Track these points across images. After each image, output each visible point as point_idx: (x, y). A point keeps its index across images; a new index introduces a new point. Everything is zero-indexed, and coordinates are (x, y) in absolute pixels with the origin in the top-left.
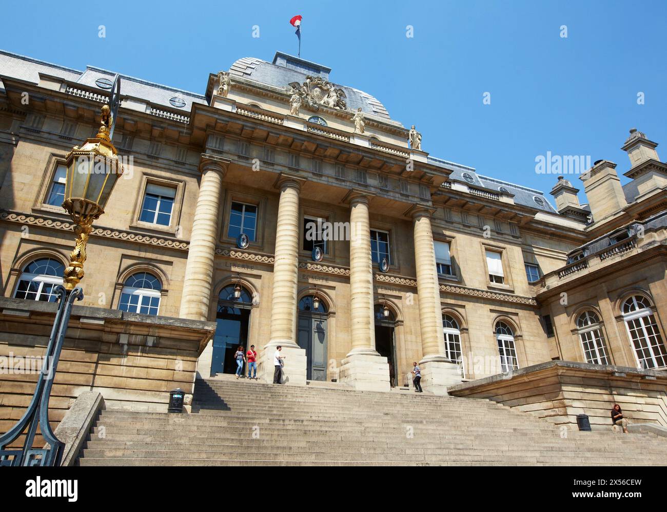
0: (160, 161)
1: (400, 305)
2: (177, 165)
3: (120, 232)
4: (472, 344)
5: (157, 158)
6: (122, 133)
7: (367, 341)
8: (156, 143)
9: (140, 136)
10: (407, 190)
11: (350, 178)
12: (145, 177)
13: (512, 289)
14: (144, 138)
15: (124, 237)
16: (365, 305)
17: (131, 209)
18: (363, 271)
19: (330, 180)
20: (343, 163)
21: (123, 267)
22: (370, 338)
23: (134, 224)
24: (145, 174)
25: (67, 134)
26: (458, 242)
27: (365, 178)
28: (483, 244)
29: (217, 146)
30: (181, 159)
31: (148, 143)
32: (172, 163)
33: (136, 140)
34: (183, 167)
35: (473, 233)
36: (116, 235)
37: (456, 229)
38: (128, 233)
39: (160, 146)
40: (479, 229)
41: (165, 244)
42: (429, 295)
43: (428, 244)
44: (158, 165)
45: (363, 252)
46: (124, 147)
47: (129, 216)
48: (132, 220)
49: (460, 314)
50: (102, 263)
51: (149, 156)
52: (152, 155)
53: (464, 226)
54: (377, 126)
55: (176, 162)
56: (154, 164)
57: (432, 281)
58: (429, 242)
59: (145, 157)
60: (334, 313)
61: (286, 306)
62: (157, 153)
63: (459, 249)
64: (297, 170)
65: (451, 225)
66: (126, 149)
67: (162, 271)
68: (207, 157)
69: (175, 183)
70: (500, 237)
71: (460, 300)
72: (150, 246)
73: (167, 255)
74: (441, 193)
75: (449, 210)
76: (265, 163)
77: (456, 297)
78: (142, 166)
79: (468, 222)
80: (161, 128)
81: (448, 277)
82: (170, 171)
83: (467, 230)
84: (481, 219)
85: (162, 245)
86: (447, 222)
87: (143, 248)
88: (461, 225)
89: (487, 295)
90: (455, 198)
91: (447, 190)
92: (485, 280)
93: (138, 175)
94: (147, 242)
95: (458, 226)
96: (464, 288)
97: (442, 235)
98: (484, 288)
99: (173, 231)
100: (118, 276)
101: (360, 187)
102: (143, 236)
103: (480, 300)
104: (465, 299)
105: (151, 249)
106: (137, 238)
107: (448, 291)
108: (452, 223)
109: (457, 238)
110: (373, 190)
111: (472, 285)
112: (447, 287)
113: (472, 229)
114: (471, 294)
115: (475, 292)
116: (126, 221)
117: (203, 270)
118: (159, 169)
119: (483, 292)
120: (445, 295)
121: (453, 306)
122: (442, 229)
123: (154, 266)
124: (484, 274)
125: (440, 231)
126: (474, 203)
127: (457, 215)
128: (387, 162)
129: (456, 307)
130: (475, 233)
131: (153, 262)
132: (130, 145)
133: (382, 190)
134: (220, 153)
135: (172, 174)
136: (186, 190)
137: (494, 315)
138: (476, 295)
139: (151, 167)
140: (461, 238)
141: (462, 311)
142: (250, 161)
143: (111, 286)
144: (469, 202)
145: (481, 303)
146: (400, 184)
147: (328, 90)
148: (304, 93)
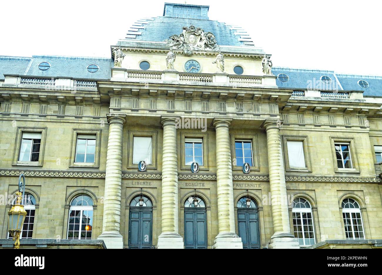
0: (84, 119)
1: (260, 196)
2: (95, 120)
3: (64, 172)
4: (320, 219)
5: (81, 118)
6: (57, 104)
7: (227, 227)
8: (80, 107)
9: (69, 104)
10: (258, 110)
11: (212, 110)
12: (75, 131)
13: (358, 172)
14: (71, 105)
15: (66, 175)
16: (225, 202)
17: (69, 156)
18: (223, 178)
19: (198, 114)
20: (207, 99)
21: (68, 194)
22: (229, 226)
23: (72, 165)
24: (75, 130)
25: (25, 112)
26: (310, 140)
27: (225, 108)
28: (332, 138)
29: (117, 105)
30: (97, 115)
31: (74, 107)
32: (92, 119)
33: (67, 107)
34: (99, 120)
35: (323, 130)
36: (61, 174)
37: (308, 130)
38: (69, 172)
39: (82, 108)
40: (329, 127)
41: (92, 176)
42: (276, 189)
43: (275, 150)
44: (83, 122)
45: (224, 165)
46: (60, 114)
47: (68, 161)
48: (70, 162)
49: (311, 197)
50: (56, 194)
51: (76, 117)
52: (78, 116)
53: (316, 126)
54: (240, 56)
55: (94, 118)
56: (80, 122)
57: (278, 178)
58: (276, 149)
59: (74, 118)
60: (210, 207)
61: (170, 210)
62: (81, 114)
63: (310, 145)
64: (173, 112)
65: (303, 127)
66: (61, 115)
67: (92, 193)
68: (110, 115)
69: (94, 132)
70: (349, 130)
71: (311, 186)
72: (83, 178)
73: (94, 183)
74: (291, 104)
75: (302, 115)
76: (150, 111)
77: (307, 184)
78: (72, 124)
79: (319, 122)
80: (81, 97)
81: (300, 170)
82: (90, 125)
83: (318, 129)
84: (331, 117)
85: (90, 177)
86: (300, 125)
87: (79, 180)
88: (312, 126)
89: (333, 179)
90: (304, 106)
91: (297, 101)
92: (333, 168)
93: (70, 131)
94: (81, 176)
95: (310, 127)
96: (314, 177)
97: (296, 136)
98: (332, 174)
99: (96, 166)
100: (66, 200)
101: (221, 115)
102: (78, 173)
103: (328, 184)
104: (314, 184)
105: (84, 180)
106: (74, 175)
107: (300, 180)
108: (304, 125)
109: (309, 137)
110: (231, 115)
111: (321, 173)
112: (299, 178)
113: (322, 127)
114: (320, 181)
115: (323, 179)
116: (66, 164)
117: (114, 193)
118: (84, 125)
119: (330, 178)
120: (297, 184)
121: (304, 191)
122: (296, 131)
123: (87, 191)
124: (332, 162)
125: (295, 133)
126: (321, 107)
127: (309, 118)
128: (239, 93)
129: (307, 192)
130: (325, 130)
131: (86, 188)
132: (64, 112)
133: (238, 114)
134: (119, 110)
135: (92, 126)
136: (102, 136)
137: (341, 194)
138: (324, 181)
139: (78, 124)
140: (313, 136)
141: (312, 194)
142: (140, 112)
143: (62, 207)
144: (317, 107)
145: (329, 186)
146: (253, 106)
147: (200, 35)
148: (181, 42)
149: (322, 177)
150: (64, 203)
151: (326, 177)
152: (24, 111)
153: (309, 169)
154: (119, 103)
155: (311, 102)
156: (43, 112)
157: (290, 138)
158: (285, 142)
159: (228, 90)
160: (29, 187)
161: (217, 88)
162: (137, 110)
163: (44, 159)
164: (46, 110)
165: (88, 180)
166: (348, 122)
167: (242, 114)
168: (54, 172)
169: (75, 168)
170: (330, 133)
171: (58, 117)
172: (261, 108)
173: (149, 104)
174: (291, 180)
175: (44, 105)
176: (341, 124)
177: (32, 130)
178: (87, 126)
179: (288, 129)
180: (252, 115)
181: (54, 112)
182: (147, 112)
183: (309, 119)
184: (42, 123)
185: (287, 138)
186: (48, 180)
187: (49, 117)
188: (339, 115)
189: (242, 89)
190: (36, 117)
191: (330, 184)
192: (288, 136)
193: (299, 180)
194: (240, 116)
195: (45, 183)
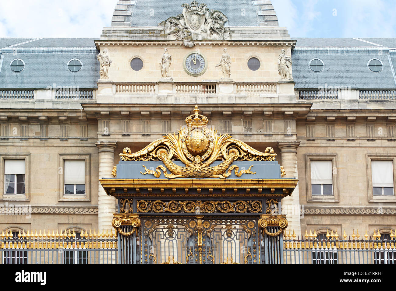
0: (70, 141)
2: (82, 142)
3: (54, 208)
5: (67, 140)
6: (39, 124)
8: (64, 126)
9: (52, 123)
10: (271, 129)
12: (61, 157)
14: (54, 124)
15: (57, 211)
17: (56, 188)
23: (61, 200)
24: (61, 155)
25: (5, 135)
26: (340, 159)
27: (230, 127)
28: (369, 156)
30: (84, 136)
31: (58, 127)
32: (79, 141)
33: (50, 126)
34: (87, 142)
35: (358, 145)
36: (51, 211)
37: (338, 145)
38: (59, 208)
39: (67, 127)
40: (366, 141)
41: (84, 212)
44: (69, 145)
46: (42, 137)
47: (56, 194)
48: (59, 196)
51: (61, 140)
52: (63, 138)
53: (348, 140)
55: (81, 140)
56: (65, 145)
59: (58, 141)
62: (66, 135)
65: (332, 142)
66: (45, 138)
68: (99, 143)
69: (83, 157)
70: (392, 144)
71: (336, 221)
72: (74, 214)
73: (87, 219)
74: (315, 115)
75: (331, 126)
76: (143, 135)
77: (333, 217)
78: (58, 148)
79: (353, 135)
80: (65, 116)
81: (325, 199)
82: (78, 148)
83: (352, 144)
84: (369, 127)
85: (82, 213)
86: (328, 140)
87: (70, 217)
88: (344, 140)
89: (365, 211)
90: (332, 116)
91: (322, 111)
92: (367, 196)
93: (56, 157)
94: (72, 213)
95: (341, 141)
96: (340, 209)
97: (322, 155)
98: (365, 205)
99: (88, 200)
102: (69, 208)
103: (358, 218)
104: (341, 218)
105: (75, 217)
106: (65, 210)
107: (323, 213)
108: (334, 140)
109: (339, 155)
110: (237, 137)
111: (351, 203)
112: (322, 210)
113: (357, 142)
114: (348, 213)
115: (352, 211)
116: (55, 197)
118: (70, 148)
119: (361, 209)
120: (320, 217)
121: (329, 227)
122: (323, 148)
123: (80, 228)
124: (366, 189)
125: (321, 151)
126: (354, 117)
127: (341, 129)
128: (245, 111)
129: (331, 228)
130: (361, 145)
131: (79, 226)
132: (47, 133)
133: (245, 135)
134: (108, 135)
135: (80, 150)
136: (92, 162)
137: (374, 229)
138: (352, 213)
139: (64, 148)
140: (344, 154)
142: (132, 137)
144: (349, 117)
145: (359, 220)
146: (264, 124)
147: (204, 15)
148: (181, 27)
149: (350, 209)
151: (355, 209)
153: (336, 198)
155: (341, 111)
156: (24, 134)
157: (315, 158)
158: (308, 163)
159: (232, 107)
161: (219, 105)
162: (129, 135)
163: (31, 192)
164: (27, 132)
165: (79, 216)
166: (391, 133)
167: (251, 135)
168: (43, 207)
169: (65, 202)
170: (367, 148)
171: (41, 139)
172: (274, 126)
173: (141, 127)
174: (312, 213)
175: (24, 126)
176: (382, 136)
177: (14, 157)
178: (75, 150)
179: (312, 145)
180: (263, 136)
181: (37, 133)
182: (140, 136)
183: (340, 131)
184: (24, 148)
185: (311, 157)
186: (37, 217)
187: (31, 141)
188: (381, 125)
189: (249, 105)
190: (17, 140)
191: (361, 218)
192: (312, 155)
194: (248, 138)
195: (34, 220)
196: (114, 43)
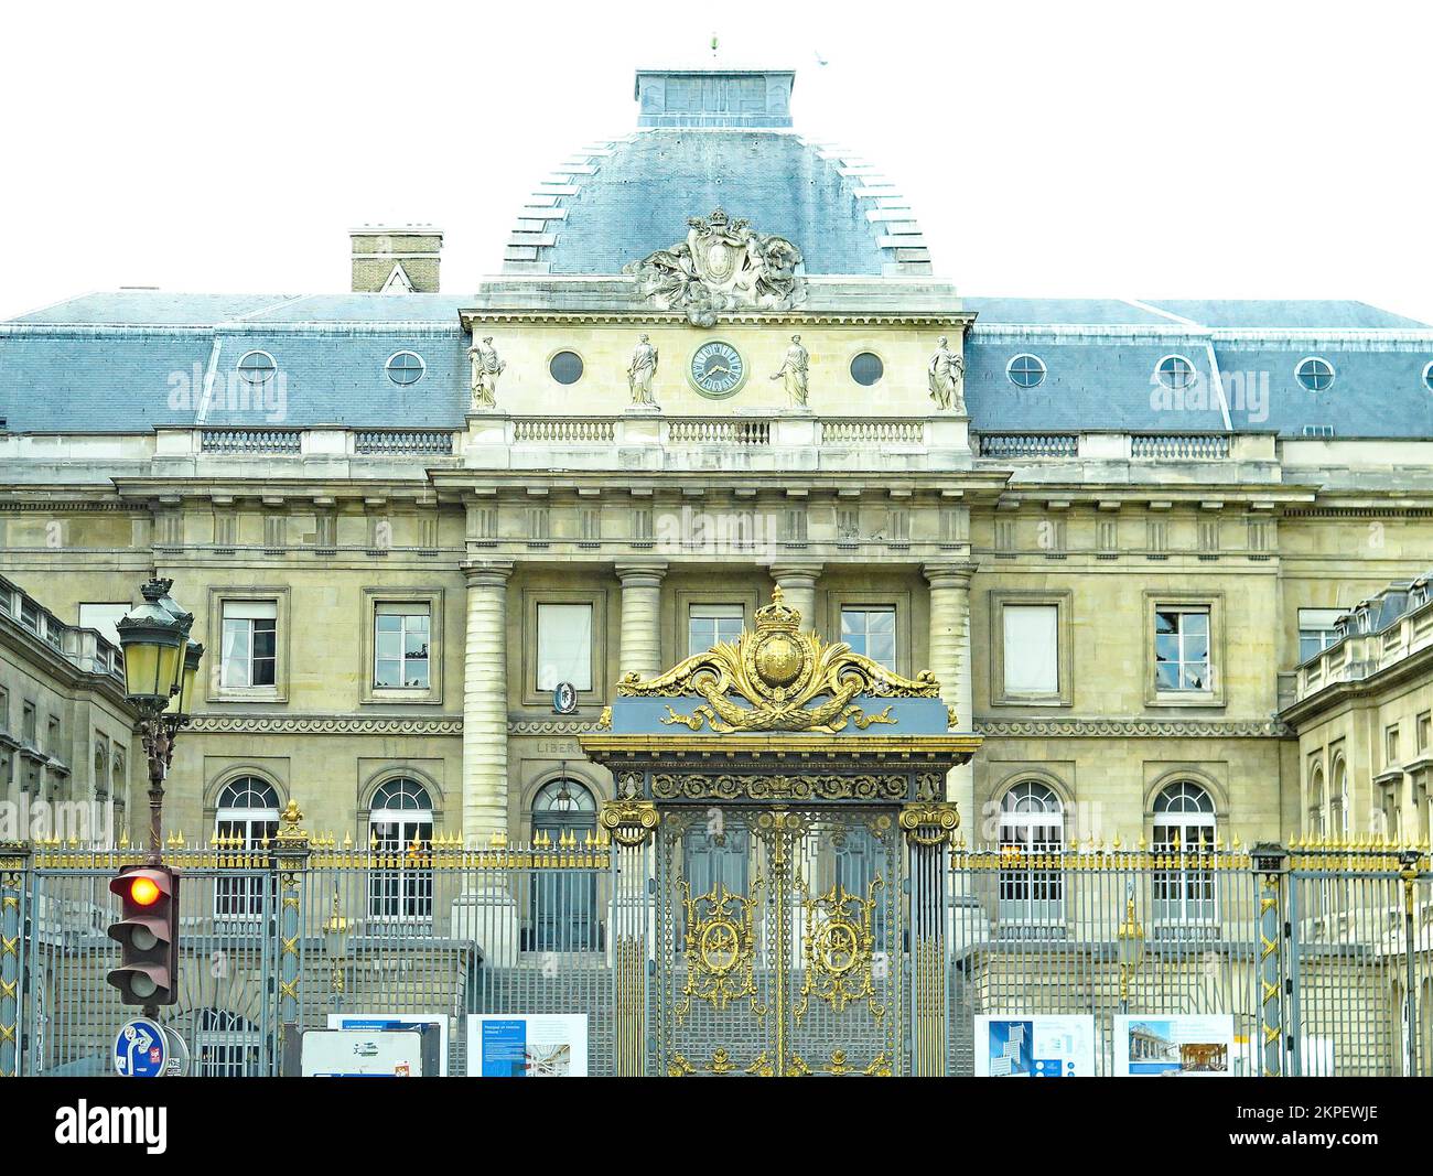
0: (391, 556)
2: (423, 558)
3: (348, 719)
5: (384, 553)
6: (313, 514)
8: (377, 520)
9: (346, 512)
10: (905, 531)
12: (369, 597)
13: (1220, 704)
14: (353, 514)
15: (355, 727)
17: (356, 670)
20: (749, 505)
21: (364, 779)
23: (367, 699)
24: (369, 591)
25: (225, 541)
26: (1077, 604)
27: (802, 525)
28: (1149, 595)
29: (486, 532)
30: (428, 544)
31: (362, 522)
32: (415, 557)
33: (341, 520)
34: (435, 559)
35: (1124, 570)
36: (341, 727)
37: (1073, 570)
38: (361, 720)
40: (1144, 558)
41: (424, 729)
43: (947, 656)
44: (390, 566)
46: (322, 545)
47: (355, 685)
48: (362, 690)
49: (1060, 781)
50: (330, 779)
51: (370, 553)
52: (374, 548)
53: (1101, 557)
54: (874, 321)
55: (421, 553)
56: (381, 566)
59: (362, 556)
63: (1074, 620)
64: (648, 546)
65: (1060, 562)
66: (328, 548)
67: (428, 778)
68: (470, 565)
69: (424, 596)
70: (1209, 566)
71: (1063, 750)
72: (400, 735)
73: (433, 748)
74: (1019, 496)
75: (1059, 521)
76: (582, 545)
77: (1055, 742)
78: (360, 574)
79: (1113, 544)
80: (381, 497)
81: (1039, 700)
82: (412, 574)
83: (1108, 566)
84: (1154, 525)
85: (420, 732)
86: (1050, 556)
87: (391, 740)
88: (1089, 557)
89: (1135, 729)
90: (1061, 500)
91: (1037, 487)
92: (1141, 691)
93: (356, 595)
94: (395, 732)
95: (1083, 560)
96: (1073, 722)
97: (1033, 593)
98: (1135, 713)
99: (436, 700)
100: (359, 798)
101: (790, 552)
102: (387, 719)
103: (1118, 743)
104: (1075, 744)
105: (403, 741)
106: (376, 726)
107: (1030, 733)
108: (1063, 557)
109: (1076, 594)
110: (820, 550)
111: (1099, 710)
112: (1027, 726)
113: (1122, 560)
114: (1092, 734)
115: (1103, 727)
116: (352, 694)
117: (488, 789)
118: (392, 574)
119: (1124, 723)
120: (1022, 743)
121: (1043, 765)
122: (1035, 577)
123: (414, 770)
124: (1141, 672)
125: (1030, 584)
126: (1117, 501)
127: (1084, 529)
128: (842, 489)
129: (1052, 768)
130: (1131, 570)
131: (411, 763)
132: (334, 540)
133: (841, 547)
134: (493, 545)
135: (416, 578)
136: (448, 608)
137: (1155, 772)
138: (1104, 734)
139: (377, 574)
140: (1088, 591)
141: (1064, 773)
142: (553, 548)
143: (351, 817)
144: (1104, 500)
145: (1120, 748)
146: (889, 518)
147: (743, 246)
148: (683, 277)
149: (1099, 723)
150: (355, 807)
151: (1112, 723)
152: (222, 539)
153: (1064, 697)
154: (494, 525)
155: (1083, 487)
156: (275, 540)
157: (1014, 600)
158: (998, 612)
160: (258, 762)
161: (777, 476)
162: (545, 545)
163: (291, 681)
164: (282, 533)
165: (414, 740)
166: (1208, 540)
167: (855, 547)
168: (322, 718)
169: (376, 707)
170: (1147, 577)
171: (319, 552)
172: (914, 525)
173: (578, 523)
174: (1002, 734)
175: (275, 518)
176: (1185, 547)
177: (248, 595)
178: (404, 579)
179: (1009, 569)
180: (885, 547)
181: (307, 537)
182: (574, 548)
183: (1082, 533)
184: (276, 573)
185: (1005, 597)
186: (305, 740)
187: (293, 556)
188: (1184, 520)
189: (852, 475)
190: (257, 555)
191: (1125, 743)
192: (1009, 593)
193: (1026, 734)
194: (848, 552)
195: (298, 749)
196: (508, 316)
